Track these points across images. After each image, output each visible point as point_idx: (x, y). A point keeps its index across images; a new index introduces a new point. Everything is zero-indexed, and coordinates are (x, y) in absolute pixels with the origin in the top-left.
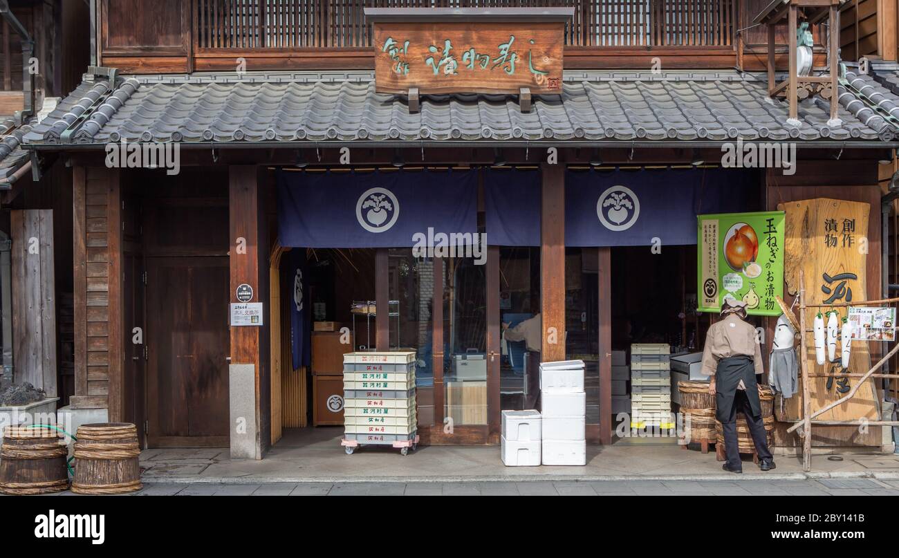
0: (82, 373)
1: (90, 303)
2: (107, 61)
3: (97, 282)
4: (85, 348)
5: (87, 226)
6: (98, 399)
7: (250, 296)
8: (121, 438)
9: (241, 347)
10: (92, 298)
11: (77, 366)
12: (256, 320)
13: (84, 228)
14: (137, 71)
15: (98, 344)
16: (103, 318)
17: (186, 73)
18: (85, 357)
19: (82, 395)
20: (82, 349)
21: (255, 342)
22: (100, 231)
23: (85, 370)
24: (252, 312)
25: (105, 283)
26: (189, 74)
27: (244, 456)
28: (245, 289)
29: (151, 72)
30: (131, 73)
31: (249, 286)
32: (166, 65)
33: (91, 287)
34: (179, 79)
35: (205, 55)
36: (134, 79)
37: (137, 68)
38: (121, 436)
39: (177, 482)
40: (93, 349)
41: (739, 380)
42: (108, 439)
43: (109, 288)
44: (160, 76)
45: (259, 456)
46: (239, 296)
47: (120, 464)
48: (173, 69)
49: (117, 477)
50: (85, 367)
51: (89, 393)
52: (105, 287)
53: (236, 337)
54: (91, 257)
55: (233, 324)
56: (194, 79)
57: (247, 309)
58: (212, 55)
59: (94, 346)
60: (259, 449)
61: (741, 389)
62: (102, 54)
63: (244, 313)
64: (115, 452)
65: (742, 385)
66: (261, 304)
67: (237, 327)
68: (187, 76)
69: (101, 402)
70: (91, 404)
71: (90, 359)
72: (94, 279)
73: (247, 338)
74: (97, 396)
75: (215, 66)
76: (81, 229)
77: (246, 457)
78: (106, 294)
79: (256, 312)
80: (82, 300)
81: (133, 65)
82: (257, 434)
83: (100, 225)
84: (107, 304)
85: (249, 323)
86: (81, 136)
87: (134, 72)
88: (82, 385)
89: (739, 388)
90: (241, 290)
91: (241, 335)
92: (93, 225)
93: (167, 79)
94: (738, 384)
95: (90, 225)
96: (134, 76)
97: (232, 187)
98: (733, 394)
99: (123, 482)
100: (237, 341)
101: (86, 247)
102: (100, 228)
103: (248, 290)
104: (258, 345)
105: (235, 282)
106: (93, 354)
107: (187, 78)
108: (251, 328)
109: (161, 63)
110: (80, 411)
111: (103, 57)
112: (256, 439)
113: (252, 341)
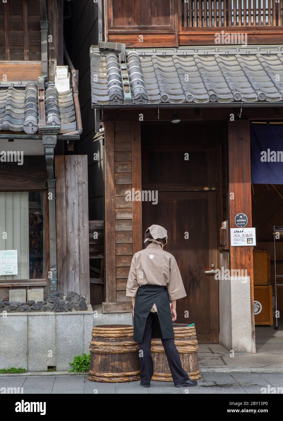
0: (112, 285)
1: (118, 228)
2: (113, 37)
3: (124, 212)
4: (114, 265)
5: (115, 168)
6: (125, 305)
7: (246, 222)
8: (190, 336)
9: (239, 263)
10: (119, 224)
11: (108, 279)
12: (251, 242)
13: (113, 169)
14: (136, 45)
15: (124, 261)
16: (129, 240)
17: (174, 47)
18: (115, 271)
19: (112, 302)
20: (112, 265)
21: (250, 259)
22: (126, 171)
23: (115, 282)
24: (247, 235)
25: (129, 213)
26: (176, 48)
27: (243, 350)
28: (241, 217)
29: (147, 46)
30: (131, 47)
31: (244, 215)
32: (159, 41)
33: (119, 216)
34: (169, 52)
35: (187, 33)
36: (134, 52)
37: (136, 43)
38: (190, 334)
39: (217, 371)
40: (120, 265)
41: (152, 304)
42: (182, 337)
43: (133, 216)
44: (154, 49)
45: (254, 350)
46: (237, 223)
47: (191, 357)
48: (164, 43)
49: (189, 367)
50: (114, 279)
51: (118, 300)
52: (130, 216)
53: (235, 255)
54: (118, 192)
55: (233, 244)
56: (180, 52)
57: (243, 233)
58: (193, 33)
59: (121, 263)
60: (254, 345)
61: (153, 312)
62: (108, 32)
63: (241, 236)
64: (188, 347)
65: (155, 309)
66: (254, 229)
67: (236, 247)
68: (175, 49)
69: (127, 307)
70: (120, 309)
71: (118, 273)
72: (121, 210)
73: (244, 256)
74: (124, 303)
75: (195, 41)
76: (111, 170)
77: (244, 351)
78: (131, 221)
79: (251, 235)
80: (112, 226)
81: (133, 40)
82: (253, 332)
83: (126, 167)
84: (131, 230)
85: (245, 244)
86: (139, 98)
87: (133, 46)
88: (113, 294)
89: (152, 311)
90: (238, 218)
91: (239, 253)
92: (120, 167)
93: (160, 52)
94: (151, 307)
95: (117, 167)
96: (134, 49)
97: (230, 137)
98: (146, 315)
99: (193, 371)
100: (235, 258)
101: (115, 184)
102: (125, 169)
103: (244, 218)
104: (252, 262)
105: (233, 212)
106: (120, 269)
107: (175, 52)
108: (246, 248)
109: (155, 39)
110: (110, 315)
111: (109, 34)
112: (252, 337)
113: (247, 258)
